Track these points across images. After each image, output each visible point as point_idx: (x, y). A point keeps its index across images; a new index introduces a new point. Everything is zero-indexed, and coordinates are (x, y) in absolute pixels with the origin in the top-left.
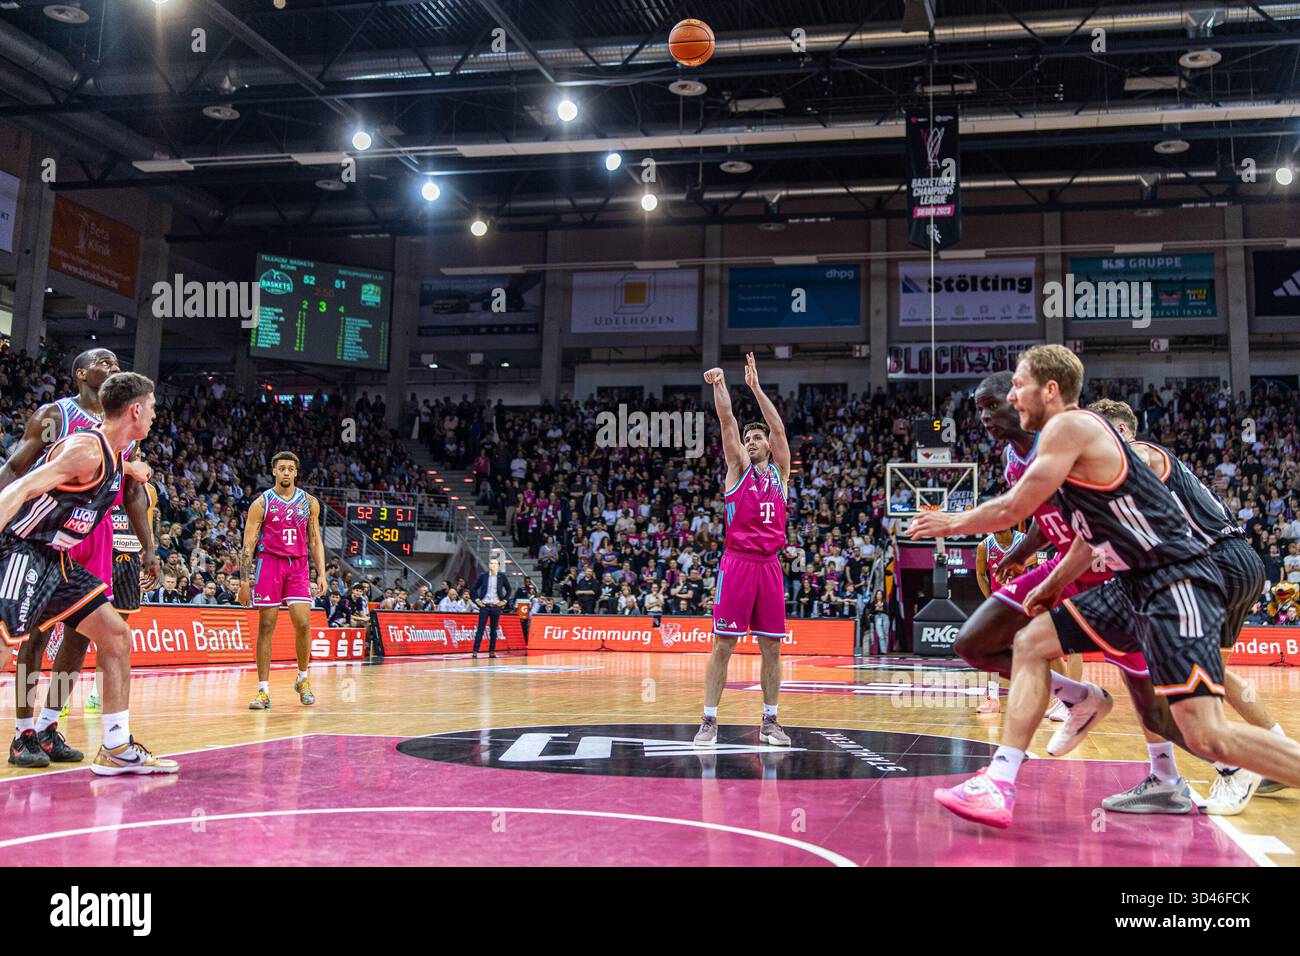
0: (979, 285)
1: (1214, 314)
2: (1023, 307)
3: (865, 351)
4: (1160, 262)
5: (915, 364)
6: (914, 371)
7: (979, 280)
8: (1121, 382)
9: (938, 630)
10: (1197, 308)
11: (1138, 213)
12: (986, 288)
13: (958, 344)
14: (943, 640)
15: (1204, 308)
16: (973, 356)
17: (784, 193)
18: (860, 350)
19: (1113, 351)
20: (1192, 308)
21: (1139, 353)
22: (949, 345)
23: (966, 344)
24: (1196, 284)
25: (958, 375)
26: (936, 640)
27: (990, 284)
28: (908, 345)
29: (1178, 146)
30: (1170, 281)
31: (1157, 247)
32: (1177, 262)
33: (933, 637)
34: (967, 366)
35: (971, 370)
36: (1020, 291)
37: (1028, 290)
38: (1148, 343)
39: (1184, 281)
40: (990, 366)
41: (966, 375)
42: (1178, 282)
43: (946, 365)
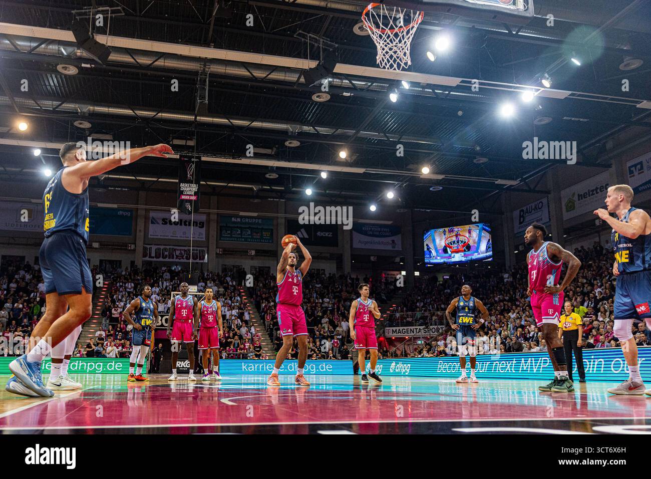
0: (183, 223)
1: (272, 242)
2: (200, 234)
3: (133, 247)
4: (254, 220)
5: (153, 254)
6: (153, 257)
7: (183, 221)
8: (234, 266)
9: (183, 362)
10: (266, 239)
11: (251, 200)
12: (185, 225)
13: (172, 247)
14: (185, 366)
15: (269, 240)
16: (178, 253)
17: (107, 176)
18: (131, 247)
19: (231, 254)
20: (265, 239)
21: (241, 256)
22: (168, 247)
23: (175, 247)
24: (266, 230)
25: (171, 260)
26: (182, 366)
27: (187, 223)
28: (151, 246)
29: (274, 176)
30: (257, 228)
31: (255, 214)
32: (260, 221)
33: (180, 365)
34: (175, 257)
35: (176, 258)
36: (200, 227)
37: (202, 227)
38: (247, 252)
39: (262, 229)
40: (184, 257)
41: (174, 260)
42: (260, 229)
43: (166, 255)
